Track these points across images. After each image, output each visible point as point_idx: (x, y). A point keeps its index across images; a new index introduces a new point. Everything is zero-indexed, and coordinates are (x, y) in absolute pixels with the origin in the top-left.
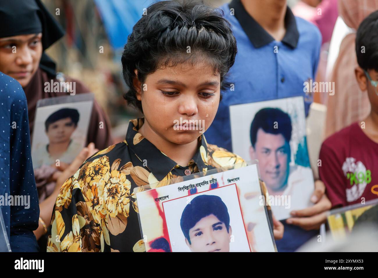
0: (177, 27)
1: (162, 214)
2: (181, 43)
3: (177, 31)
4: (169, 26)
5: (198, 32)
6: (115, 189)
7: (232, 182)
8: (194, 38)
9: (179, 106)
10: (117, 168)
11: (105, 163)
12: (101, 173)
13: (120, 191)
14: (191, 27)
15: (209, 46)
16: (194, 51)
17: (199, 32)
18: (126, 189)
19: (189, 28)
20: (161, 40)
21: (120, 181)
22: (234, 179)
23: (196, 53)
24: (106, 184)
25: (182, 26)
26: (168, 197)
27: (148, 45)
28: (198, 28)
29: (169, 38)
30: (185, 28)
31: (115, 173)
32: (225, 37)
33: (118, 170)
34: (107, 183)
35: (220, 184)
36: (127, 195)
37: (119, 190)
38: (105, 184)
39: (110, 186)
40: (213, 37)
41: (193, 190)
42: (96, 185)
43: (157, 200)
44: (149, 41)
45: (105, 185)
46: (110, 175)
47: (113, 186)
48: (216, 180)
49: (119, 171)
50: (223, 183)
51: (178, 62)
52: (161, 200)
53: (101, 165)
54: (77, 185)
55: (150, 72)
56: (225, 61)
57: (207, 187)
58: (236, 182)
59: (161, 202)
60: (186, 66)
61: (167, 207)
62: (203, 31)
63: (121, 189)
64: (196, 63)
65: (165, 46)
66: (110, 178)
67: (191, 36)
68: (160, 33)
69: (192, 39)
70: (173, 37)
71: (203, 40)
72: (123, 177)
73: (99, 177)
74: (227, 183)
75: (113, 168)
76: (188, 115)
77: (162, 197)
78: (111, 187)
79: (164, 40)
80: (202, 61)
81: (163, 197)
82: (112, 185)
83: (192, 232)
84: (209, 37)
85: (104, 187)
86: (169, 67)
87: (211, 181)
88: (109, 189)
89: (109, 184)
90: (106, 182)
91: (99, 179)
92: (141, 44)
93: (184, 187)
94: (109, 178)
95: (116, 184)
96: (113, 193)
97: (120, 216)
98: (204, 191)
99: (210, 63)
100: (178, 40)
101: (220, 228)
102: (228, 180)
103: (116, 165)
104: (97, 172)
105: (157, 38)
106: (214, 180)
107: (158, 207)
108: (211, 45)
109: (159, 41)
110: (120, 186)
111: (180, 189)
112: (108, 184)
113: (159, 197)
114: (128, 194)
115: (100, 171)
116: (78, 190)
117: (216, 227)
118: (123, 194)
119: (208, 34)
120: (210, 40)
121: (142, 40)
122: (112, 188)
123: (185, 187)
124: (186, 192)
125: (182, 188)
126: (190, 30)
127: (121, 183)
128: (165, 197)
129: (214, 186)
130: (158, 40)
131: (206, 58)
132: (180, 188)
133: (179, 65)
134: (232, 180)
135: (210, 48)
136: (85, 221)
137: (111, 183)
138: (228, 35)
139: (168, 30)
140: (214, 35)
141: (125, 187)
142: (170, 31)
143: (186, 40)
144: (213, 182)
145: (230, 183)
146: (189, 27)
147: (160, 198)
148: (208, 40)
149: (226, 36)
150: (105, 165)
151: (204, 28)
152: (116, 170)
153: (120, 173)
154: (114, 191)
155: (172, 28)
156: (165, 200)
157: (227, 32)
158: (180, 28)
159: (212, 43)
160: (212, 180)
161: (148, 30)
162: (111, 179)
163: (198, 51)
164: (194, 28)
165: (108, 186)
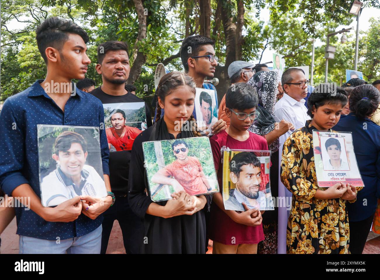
1: (320, 140)
9: (330, 117)
31: (305, 136)
37: (306, 141)
41: (330, 136)
42: (299, 139)
54: (293, 139)
57: (334, 136)
61: (322, 138)
76: (332, 120)
83: (328, 148)
91: (300, 137)
97: (307, 149)
98: (333, 137)
101: (338, 150)
103: (305, 133)
104: (299, 135)
107: (319, 137)
111: (326, 134)
113: (319, 134)
116: (293, 140)
117: (336, 149)
124: (328, 135)
127: (307, 139)
129: (337, 136)
134: (343, 136)
136: (295, 149)
156: (321, 136)
165: (303, 139)
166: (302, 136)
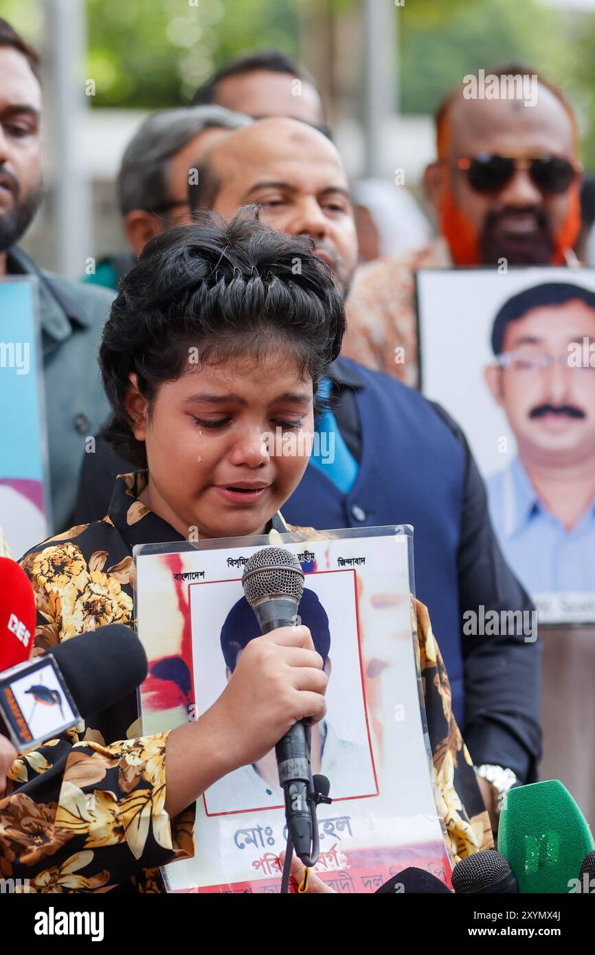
0: (223, 280)
1: (185, 608)
2: (233, 312)
3: (223, 287)
4: (204, 279)
5: (266, 288)
6: (99, 604)
7: (348, 566)
8: (259, 302)
9: (228, 447)
10: (101, 566)
11: (74, 554)
12: (69, 572)
13: (110, 610)
14: (252, 279)
15: (291, 317)
16: (261, 328)
17: (269, 288)
18: (124, 608)
19: (246, 281)
20: (190, 309)
21: (108, 593)
22: (353, 559)
23: (265, 332)
24: (80, 594)
25: (232, 278)
26: (202, 574)
27: (161, 319)
28: (266, 279)
29: (207, 305)
30: (239, 281)
31: (98, 577)
32: (322, 296)
33: (104, 571)
34: (83, 591)
35: (321, 566)
36: (125, 618)
37: (108, 608)
38: (77, 593)
39: (89, 597)
40: (298, 297)
42: (58, 592)
43: (179, 577)
44: (164, 311)
45: (78, 597)
46: (89, 576)
47: (94, 597)
48: (312, 555)
49: (106, 572)
50: (328, 565)
51: (229, 355)
52: (186, 579)
53: (65, 557)
55: (170, 378)
56: (323, 347)
58: (356, 566)
59: (186, 582)
60: (247, 362)
61: (197, 597)
62: (276, 285)
63: (112, 608)
64: (265, 356)
65: (200, 320)
66: (90, 582)
67: (253, 298)
68: (187, 294)
69: (255, 304)
70: (217, 300)
71: (277, 305)
72: (114, 584)
73: (64, 578)
74: (335, 565)
75: (92, 566)
76: (248, 466)
77: (190, 573)
78: (90, 600)
79: (197, 308)
80: (278, 348)
81: (193, 573)
82: (93, 595)
84: (290, 297)
85: (76, 601)
86: (212, 364)
87: (300, 555)
88: (88, 603)
89: (87, 594)
90: (79, 591)
91: (64, 583)
92: (147, 318)
93: (240, 560)
94: (87, 582)
95: (100, 597)
96: (97, 611)
99: (294, 353)
100: (227, 306)
102: (338, 560)
103: (97, 562)
104: (58, 570)
105: (183, 304)
106: (309, 554)
107: (180, 593)
108: (294, 316)
109: (186, 311)
110: (109, 602)
111: (231, 562)
112: (84, 593)
113: (184, 571)
114: (128, 617)
115: (66, 568)
118: (117, 617)
119: (287, 292)
120: (291, 305)
121: (149, 308)
122: (93, 602)
123: (242, 560)
125: (237, 561)
126: (250, 284)
127: (110, 596)
128: (197, 574)
129: (309, 567)
130: (185, 309)
131: (285, 342)
132: (233, 561)
133: (232, 362)
134: (349, 561)
135: (292, 320)
137: (92, 593)
138: (328, 291)
139: (204, 286)
140: (300, 293)
141: (120, 604)
142: (208, 290)
143: (243, 305)
144: (306, 558)
145: (342, 567)
146: (247, 278)
147: (186, 575)
148: (288, 304)
149: (323, 293)
150: (75, 559)
151: (277, 279)
152: (98, 572)
153: (108, 576)
154: (99, 608)
155: (212, 284)
156: (196, 580)
157: (325, 286)
158: (227, 282)
159: (297, 311)
160: (303, 555)
161: (160, 287)
162: (91, 585)
163: (268, 327)
164: (258, 279)
165: (85, 598)
166: (81, 580)
